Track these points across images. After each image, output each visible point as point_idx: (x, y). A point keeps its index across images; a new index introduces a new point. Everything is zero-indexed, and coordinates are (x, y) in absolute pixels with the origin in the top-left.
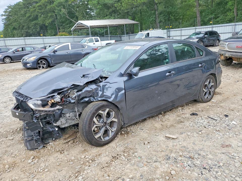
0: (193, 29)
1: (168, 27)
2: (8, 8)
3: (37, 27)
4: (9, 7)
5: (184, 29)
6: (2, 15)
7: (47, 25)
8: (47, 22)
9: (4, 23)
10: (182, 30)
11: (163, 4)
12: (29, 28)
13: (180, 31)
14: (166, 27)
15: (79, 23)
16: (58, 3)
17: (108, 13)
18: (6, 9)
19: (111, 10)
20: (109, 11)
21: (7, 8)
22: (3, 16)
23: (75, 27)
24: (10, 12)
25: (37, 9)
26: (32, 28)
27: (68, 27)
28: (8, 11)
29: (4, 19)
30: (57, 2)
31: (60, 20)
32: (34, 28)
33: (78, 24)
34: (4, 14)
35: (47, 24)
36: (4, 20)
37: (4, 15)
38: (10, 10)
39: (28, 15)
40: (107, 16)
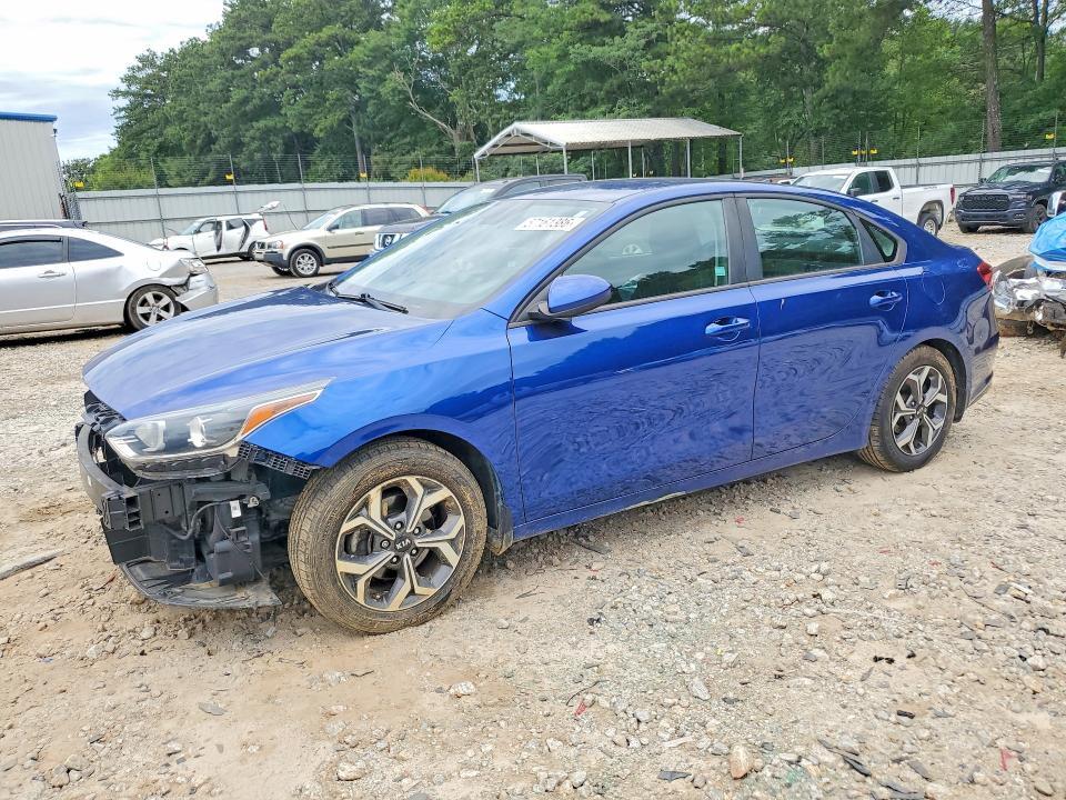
0: (969, 162)
1: (863, 152)
2: (140, 65)
3: (272, 145)
4: (147, 61)
5: (929, 160)
6: (117, 93)
7: (321, 135)
8: (322, 125)
9: (121, 127)
10: (920, 165)
11: (846, 62)
12: (237, 146)
13: (914, 170)
14: (855, 153)
15: (518, 130)
16: (371, 51)
17: (600, 94)
18: (133, 69)
19: (613, 82)
20: (607, 86)
21: (137, 63)
22: (121, 98)
23: (495, 146)
24: (148, 82)
25: (283, 71)
26: (255, 145)
27: (408, 147)
28: (141, 75)
29: (124, 109)
30: (370, 46)
31: (374, 117)
32: (259, 150)
33: (509, 135)
34: (123, 87)
35: (321, 130)
36: (123, 113)
37: (125, 94)
38: (150, 71)
39: (237, 95)
40: (594, 103)
